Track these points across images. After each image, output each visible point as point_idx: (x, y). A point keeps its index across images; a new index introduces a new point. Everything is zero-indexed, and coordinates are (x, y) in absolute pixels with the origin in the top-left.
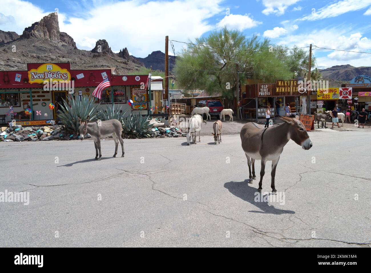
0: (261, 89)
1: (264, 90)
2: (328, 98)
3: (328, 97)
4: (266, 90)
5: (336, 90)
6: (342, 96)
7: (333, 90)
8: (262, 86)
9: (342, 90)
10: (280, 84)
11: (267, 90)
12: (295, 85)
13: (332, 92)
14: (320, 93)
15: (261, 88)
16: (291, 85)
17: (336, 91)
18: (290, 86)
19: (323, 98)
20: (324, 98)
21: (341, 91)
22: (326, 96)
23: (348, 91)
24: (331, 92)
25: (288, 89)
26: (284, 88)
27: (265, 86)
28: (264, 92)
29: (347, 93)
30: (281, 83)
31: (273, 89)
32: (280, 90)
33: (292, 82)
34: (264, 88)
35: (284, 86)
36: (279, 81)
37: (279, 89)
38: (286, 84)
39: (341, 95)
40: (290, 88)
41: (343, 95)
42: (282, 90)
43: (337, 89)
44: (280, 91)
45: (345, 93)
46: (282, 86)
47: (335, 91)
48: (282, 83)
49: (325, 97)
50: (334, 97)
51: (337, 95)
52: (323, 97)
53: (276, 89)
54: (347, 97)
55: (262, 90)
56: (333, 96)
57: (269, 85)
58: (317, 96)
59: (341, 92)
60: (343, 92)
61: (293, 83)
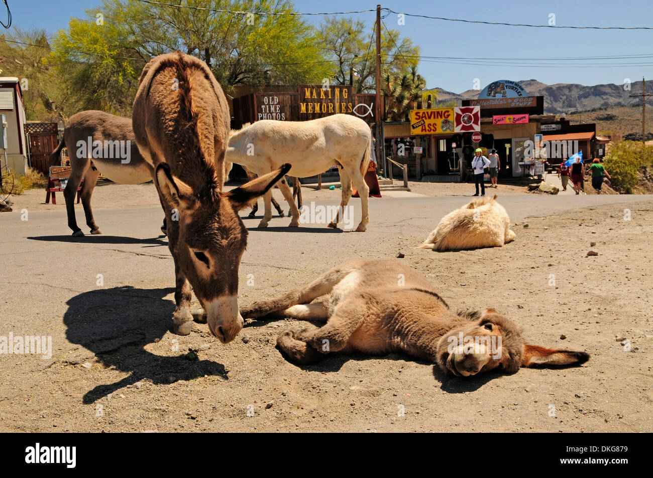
0: (263, 107)
1: (270, 107)
2: (434, 130)
3: (432, 128)
4: (276, 110)
5: (448, 112)
6: (460, 126)
7: (442, 112)
8: (266, 100)
9: (460, 113)
10: (308, 94)
11: (278, 109)
12: (346, 97)
13: (441, 117)
14: (417, 119)
15: (263, 104)
16: (336, 98)
17: (448, 116)
18: (332, 101)
19: (422, 130)
20: (426, 131)
21: (458, 114)
22: (428, 126)
23: (471, 115)
24: (439, 117)
25: (328, 107)
26: (319, 104)
27: (273, 99)
28: (271, 113)
29: (470, 118)
30: (312, 93)
31: (291, 107)
32: (310, 108)
33: (337, 91)
34: (269, 104)
35: (320, 101)
36: (306, 89)
37: (307, 105)
38: (323, 96)
39: (458, 123)
40: (334, 104)
41: (463, 123)
42: (314, 108)
43: (450, 110)
44: (309, 112)
45: (466, 119)
46: (313, 101)
47: (446, 114)
48: (314, 92)
49: (427, 128)
50: (444, 129)
51: (451, 124)
52: (424, 128)
53: (299, 107)
54: (471, 127)
55: (265, 109)
56: (442, 127)
57: (281, 97)
58: (411, 127)
59: (458, 116)
60: (463, 117)
61: (341, 92)
